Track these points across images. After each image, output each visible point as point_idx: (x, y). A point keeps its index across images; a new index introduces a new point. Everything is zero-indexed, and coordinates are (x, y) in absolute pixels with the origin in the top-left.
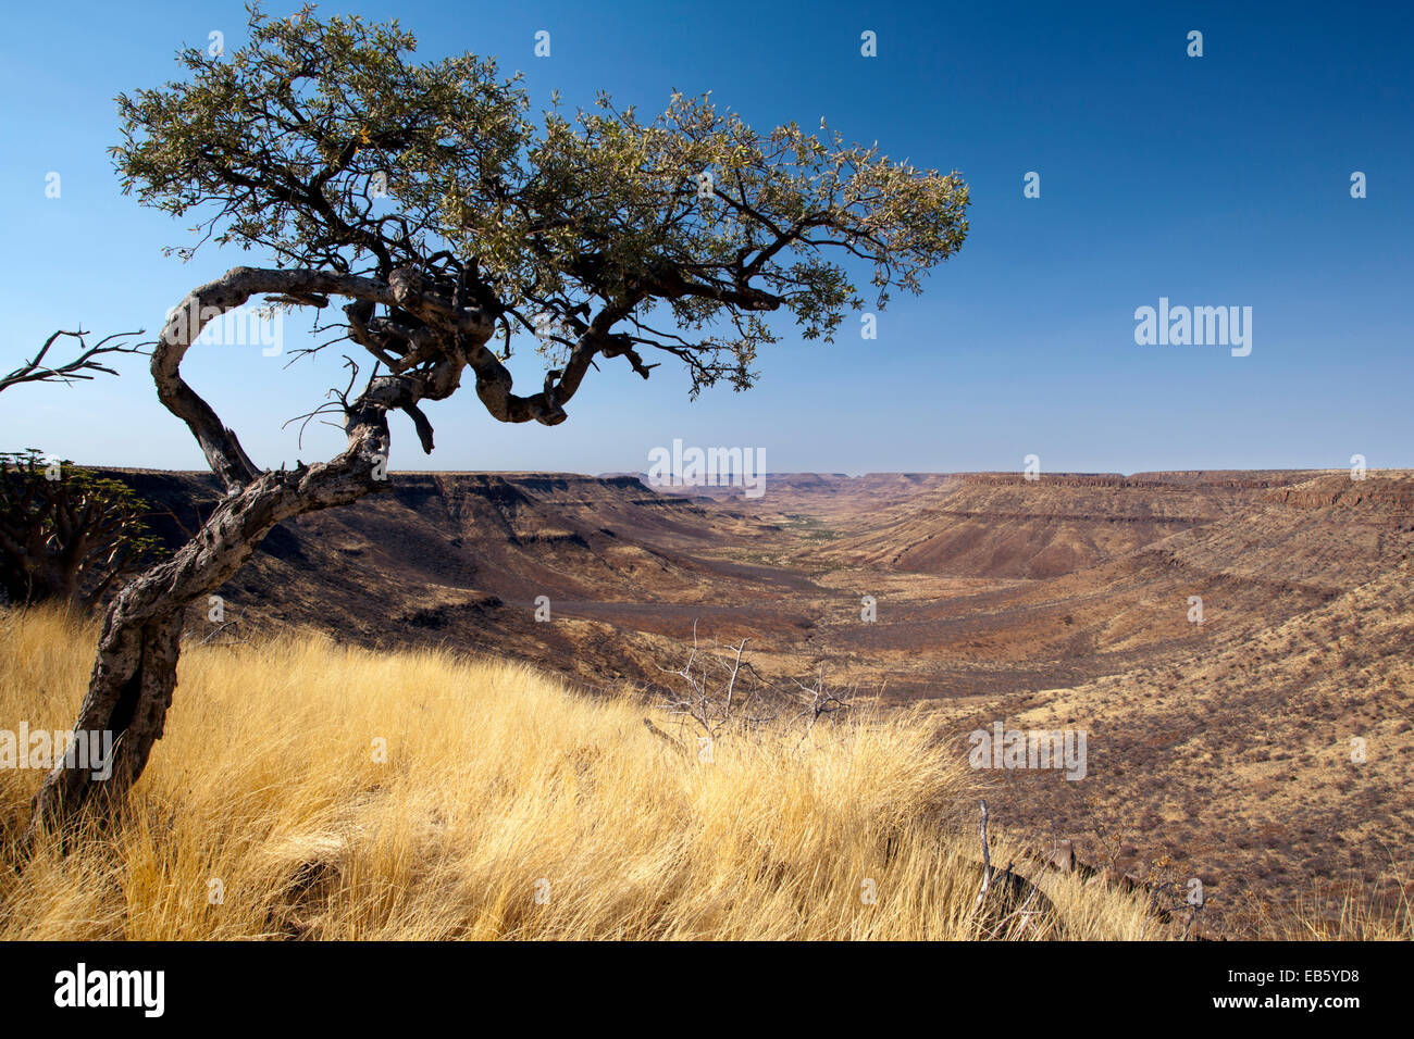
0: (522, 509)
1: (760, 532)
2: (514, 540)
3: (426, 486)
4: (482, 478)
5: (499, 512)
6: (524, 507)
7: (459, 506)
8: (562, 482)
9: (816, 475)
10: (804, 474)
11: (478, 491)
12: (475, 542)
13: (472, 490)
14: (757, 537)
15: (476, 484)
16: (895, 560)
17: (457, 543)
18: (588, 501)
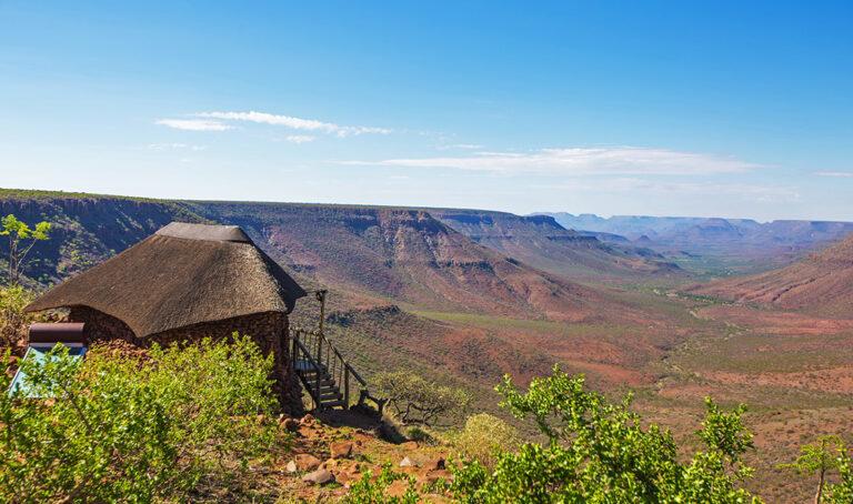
0: (443, 240)
1: (657, 268)
2: (433, 264)
3: (368, 218)
4: (413, 212)
5: (424, 241)
6: (444, 237)
7: (394, 234)
8: (488, 217)
9: (724, 220)
10: (713, 219)
11: (410, 224)
12: (403, 264)
13: (403, 222)
14: (655, 272)
15: (409, 218)
16: (774, 299)
17: (389, 264)
18: (508, 235)
